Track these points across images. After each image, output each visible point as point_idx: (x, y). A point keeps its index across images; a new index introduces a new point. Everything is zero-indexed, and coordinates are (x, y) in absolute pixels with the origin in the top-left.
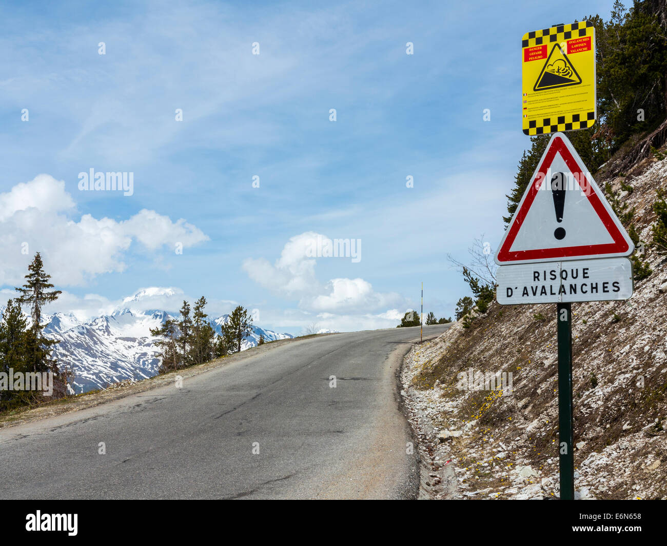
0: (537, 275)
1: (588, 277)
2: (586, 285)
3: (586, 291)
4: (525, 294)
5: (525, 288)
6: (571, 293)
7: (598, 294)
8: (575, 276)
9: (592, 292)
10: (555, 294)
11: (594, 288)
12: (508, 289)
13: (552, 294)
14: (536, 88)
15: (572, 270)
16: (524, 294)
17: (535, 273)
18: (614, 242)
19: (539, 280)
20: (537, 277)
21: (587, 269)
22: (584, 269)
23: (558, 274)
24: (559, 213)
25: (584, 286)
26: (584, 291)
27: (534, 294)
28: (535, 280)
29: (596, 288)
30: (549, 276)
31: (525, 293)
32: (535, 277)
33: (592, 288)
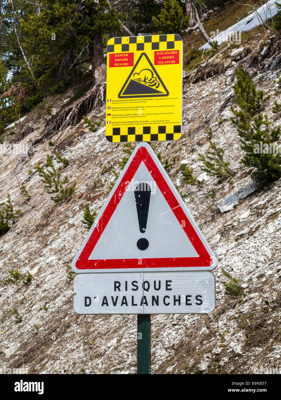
0: (117, 285)
1: (171, 289)
2: (169, 297)
3: (169, 304)
4: (105, 304)
5: (105, 298)
6: (153, 305)
7: (180, 307)
8: (157, 287)
9: (175, 304)
10: (136, 305)
11: (176, 300)
12: (86, 298)
13: (133, 305)
14: (121, 95)
15: (155, 282)
16: (103, 304)
17: (115, 282)
18: (198, 256)
19: (119, 290)
20: (118, 287)
21: (170, 281)
22: (167, 282)
23: (140, 285)
24: (143, 223)
25: (167, 298)
26: (167, 303)
27: (115, 304)
28: (115, 290)
29: (179, 300)
30: (130, 287)
31: (105, 302)
32: (115, 287)
33: (175, 300)
